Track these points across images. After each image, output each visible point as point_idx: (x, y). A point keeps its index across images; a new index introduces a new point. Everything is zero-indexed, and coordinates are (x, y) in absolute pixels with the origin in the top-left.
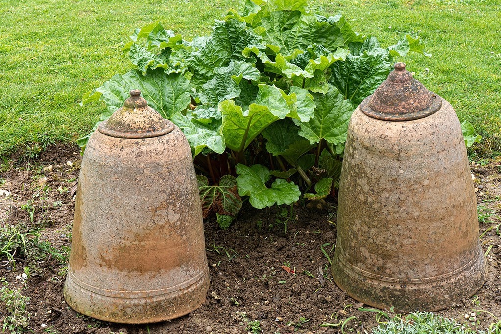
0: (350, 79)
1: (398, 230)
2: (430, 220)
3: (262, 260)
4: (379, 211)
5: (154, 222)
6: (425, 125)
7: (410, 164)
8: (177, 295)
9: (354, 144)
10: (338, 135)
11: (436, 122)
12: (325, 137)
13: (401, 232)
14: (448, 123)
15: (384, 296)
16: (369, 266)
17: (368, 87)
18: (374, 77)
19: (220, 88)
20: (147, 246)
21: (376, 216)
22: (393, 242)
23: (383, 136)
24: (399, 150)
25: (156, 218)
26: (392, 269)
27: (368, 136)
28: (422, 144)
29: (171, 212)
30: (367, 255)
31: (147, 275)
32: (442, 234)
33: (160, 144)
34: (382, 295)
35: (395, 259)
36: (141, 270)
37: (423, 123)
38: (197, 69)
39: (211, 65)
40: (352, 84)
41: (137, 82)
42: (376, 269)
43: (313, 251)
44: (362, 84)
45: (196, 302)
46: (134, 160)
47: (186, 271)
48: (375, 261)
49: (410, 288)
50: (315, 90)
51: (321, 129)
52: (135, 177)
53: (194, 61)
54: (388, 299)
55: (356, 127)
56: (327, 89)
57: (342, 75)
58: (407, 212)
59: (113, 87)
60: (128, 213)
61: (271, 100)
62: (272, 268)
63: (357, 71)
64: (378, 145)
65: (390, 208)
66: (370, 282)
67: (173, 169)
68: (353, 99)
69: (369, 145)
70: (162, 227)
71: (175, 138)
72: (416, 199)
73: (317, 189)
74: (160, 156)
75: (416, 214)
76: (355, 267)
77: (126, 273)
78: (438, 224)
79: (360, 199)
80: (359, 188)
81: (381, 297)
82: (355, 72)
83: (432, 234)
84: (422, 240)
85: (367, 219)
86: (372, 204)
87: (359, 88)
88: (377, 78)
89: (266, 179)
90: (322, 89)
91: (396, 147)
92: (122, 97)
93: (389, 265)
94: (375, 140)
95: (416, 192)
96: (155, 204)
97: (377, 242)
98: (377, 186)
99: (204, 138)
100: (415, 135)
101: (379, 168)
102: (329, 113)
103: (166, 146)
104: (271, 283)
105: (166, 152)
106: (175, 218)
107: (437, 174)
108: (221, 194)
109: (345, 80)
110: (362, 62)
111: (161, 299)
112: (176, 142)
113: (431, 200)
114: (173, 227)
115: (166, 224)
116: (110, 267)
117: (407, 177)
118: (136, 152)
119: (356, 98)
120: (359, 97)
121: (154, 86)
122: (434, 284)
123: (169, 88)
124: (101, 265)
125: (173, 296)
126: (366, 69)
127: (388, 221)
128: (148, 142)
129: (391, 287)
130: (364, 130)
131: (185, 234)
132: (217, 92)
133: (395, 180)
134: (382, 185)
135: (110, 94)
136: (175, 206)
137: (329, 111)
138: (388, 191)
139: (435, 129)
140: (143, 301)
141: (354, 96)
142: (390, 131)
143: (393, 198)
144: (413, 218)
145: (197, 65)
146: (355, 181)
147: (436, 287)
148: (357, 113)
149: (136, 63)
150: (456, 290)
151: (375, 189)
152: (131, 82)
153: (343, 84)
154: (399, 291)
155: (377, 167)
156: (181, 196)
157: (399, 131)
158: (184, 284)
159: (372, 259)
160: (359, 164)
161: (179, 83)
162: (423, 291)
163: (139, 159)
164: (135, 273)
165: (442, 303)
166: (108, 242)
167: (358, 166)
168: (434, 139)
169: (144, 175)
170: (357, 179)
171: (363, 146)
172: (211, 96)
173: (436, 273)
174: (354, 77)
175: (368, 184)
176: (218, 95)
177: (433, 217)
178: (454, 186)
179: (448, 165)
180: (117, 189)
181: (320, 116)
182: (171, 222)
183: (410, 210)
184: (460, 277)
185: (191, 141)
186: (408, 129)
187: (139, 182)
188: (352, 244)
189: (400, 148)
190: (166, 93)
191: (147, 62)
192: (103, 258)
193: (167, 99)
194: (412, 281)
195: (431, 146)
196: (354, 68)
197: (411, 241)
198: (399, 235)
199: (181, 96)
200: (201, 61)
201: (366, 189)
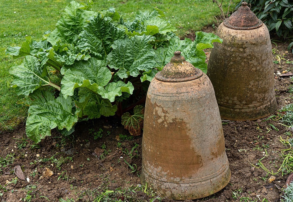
1: (269, 76)
4: (262, 71)
16: (259, 100)
21: (262, 74)
22: (267, 84)
23: (260, 35)
27: (254, 38)
30: (258, 95)
34: (265, 111)
35: (268, 91)
48: (261, 96)
49: (272, 101)
54: (267, 111)
65: (266, 68)
66: (259, 108)
69: (255, 42)
76: (250, 105)
79: (253, 70)
85: (257, 78)
86: (259, 70)
93: (266, 95)
94: (258, 39)
97: (262, 87)
98: (261, 60)
101: (261, 51)
127: (266, 74)
130: (250, 36)
133: (267, 54)
134: (263, 59)
138: (265, 60)
143: (267, 62)
146: (249, 63)
151: (260, 62)
154: (270, 105)
157: (264, 31)
160: (250, 54)
171: (252, 44)
175: (257, 61)
188: (249, 95)
194: (272, 98)
198: (269, 79)
201: (256, 64)
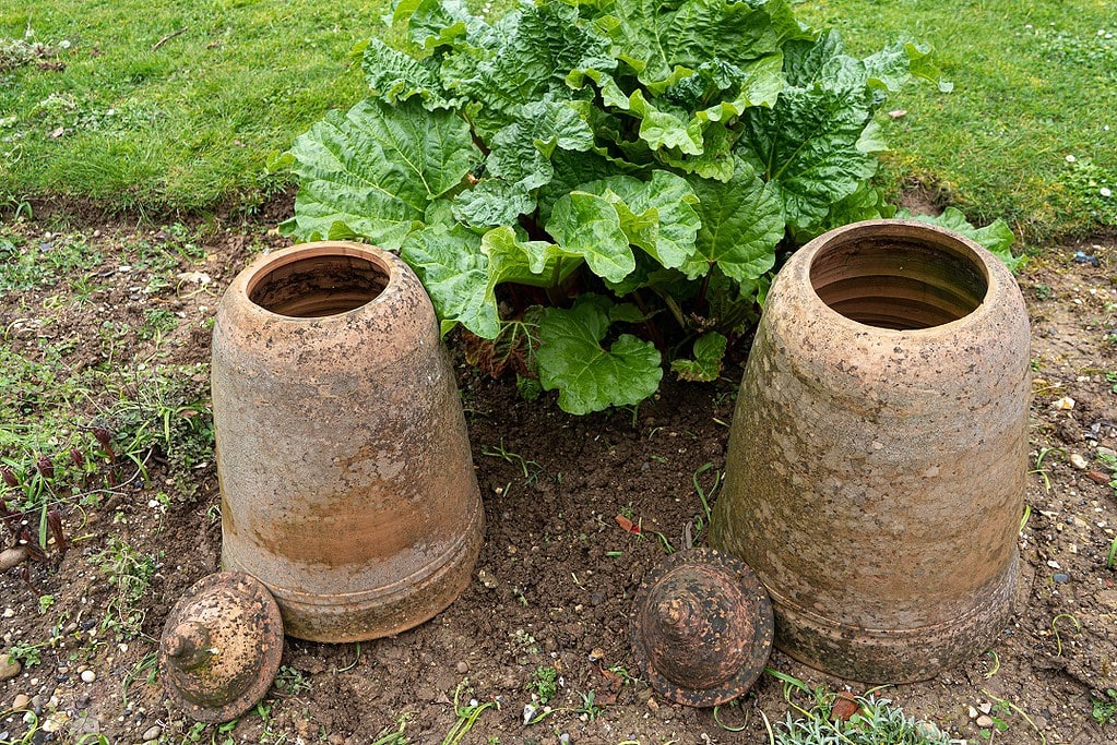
0: (781, 137)
1: (854, 549)
2: (927, 538)
3: (582, 496)
4: (815, 506)
5: (346, 484)
6: (953, 348)
7: (902, 432)
8: (407, 594)
9: (776, 358)
10: (746, 262)
11: (979, 341)
12: (721, 259)
13: (857, 552)
14: (1008, 340)
15: (805, 642)
16: (782, 586)
17: (817, 159)
18: (830, 137)
19: (524, 144)
20: (338, 525)
21: (807, 513)
22: (836, 566)
23: (846, 367)
24: (880, 402)
25: (352, 476)
26: (829, 605)
27: (808, 357)
28: (938, 393)
29: (383, 463)
30: (780, 567)
31: (344, 569)
32: (949, 562)
33: (352, 332)
34: (801, 639)
35: (837, 592)
36: (329, 561)
37: (947, 344)
38: (486, 99)
39: (513, 91)
40: (783, 147)
41: (377, 121)
42: (794, 596)
43: (680, 474)
44: (804, 150)
45: (448, 593)
46: (295, 369)
47: (425, 551)
48: (795, 582)
49: (859, 641)
50: (706, 173)
51: (713, 244)
52: (301, 402)
53: (481, 85)
54: (813, 649)
55: (783, 324)
56: (733, 168)
57: (766, 128)
58: (877, 522)
59: (327, 136)
60: (292, 468)
61: (599, 233)
62: (600, 517)
63: (797, 121)
64: (830, 382)
65: (840, 509)
67: (384, 380)
68: (781, 178)
69: (810, 376)
70: (366, 491)
71: (389, 311)
72: (903, 501)
73: (697, 351)
74: (352, 359)
75: (897, 527)
77: (303, 566)
78: (944, 545)
79: (775, 470)
80: (778, 450)
81: (798, 641)
82: (793, 124)
83: (925, 563)
84: (903, 572)
85: (787, 512)
86: (799, 490)
87: (797, 157)
88: (837, 141)
89: (601, 334)
90: (720, 169)
91: (874, 395)
92: (342, 157)
93: (821, 597)
94: (825, 370)
95: (906, 489)
96: (348, 451)
97: (802, 556)
98: (816, 461)
99: (466, 289)
100: (924, 374)
101: (826, 429)
102: (732, 214)
103: (365, 335)
104: (594, 552)
105: (365, 348)
106: (391, 470)
107: (962, 455)
108: (525, 341)
109: (771, 137)
110: (809, 105)
111: (375, 604)
112: (391, 320)
113: (936, 504)
114: (391, 487)
115: (373, 484)
116: (272, 552)
117: (891, 458)
118: (298, 352)
119: (789, 177)
120: (795, 175)
121: (407, 131)
122: (912, 641)
123: (433, 138)
124: (258, 545)
125: (399, 598)
126: (815, 119)
127: (831, 529)
128: (324, 330)
129: (822, 632)
130: (801, 337)
131: (419, 492)
132: (520, 152)
133: (861, 461)
135: (321, 149)
136: (391, 449)
137: (733, 211)
138: (840, 477)
139: (975, 359)
140: (340, 610)
141: (786, 171)
142: (863, 356)
143: (851, 491)
144: (888, 533)
145: (487, 91)
146: (770, 431)
147: (915, 644)
148: (787, 287)
149: (372, 85)
150: (957, 647)
151: (812, 466)
152: (364, 123)
153: (766, 146)
154: (838, 642)
155: (823, 426)
156: (404, 427)
157: (886, 359)
158: (422, 572)
159: (786, 577)
160: (782, 403)
161: (451, 129)
162: (889, 651)
163: (305, 367)
164: (320, 566)
165: (922, 671)
166: (263, 511)
167: (779, 408)
168: (970, 382)
169: (319, 399)
170: (773, 431)
171: (796, 373)
172: (509, 160)
173: (921, 623)
174: (790, 133)
175: (797, 450)
176: (521, 158)
177: (936, 533)
178: (994, 472)
179: (989, 433)
180: (267, 422)
181: (714, 221)
182: (384, 478)
183: (885, 519)
184: (970, 624)
185: (438, 297)
186: (910, 358)
187: (310, 411)
188: (751, 535)
189: (882, 397)
190: (428, 145)
191: (394, 83)
192: (258, 534)
193: (429, 158)
194: (868, 632)
195: (959, 399)
196: (791, 116)
197: (877, 571)
198: (854, 557)
199: (455, 155)
200: (493, 83)
201: (792, 457)
